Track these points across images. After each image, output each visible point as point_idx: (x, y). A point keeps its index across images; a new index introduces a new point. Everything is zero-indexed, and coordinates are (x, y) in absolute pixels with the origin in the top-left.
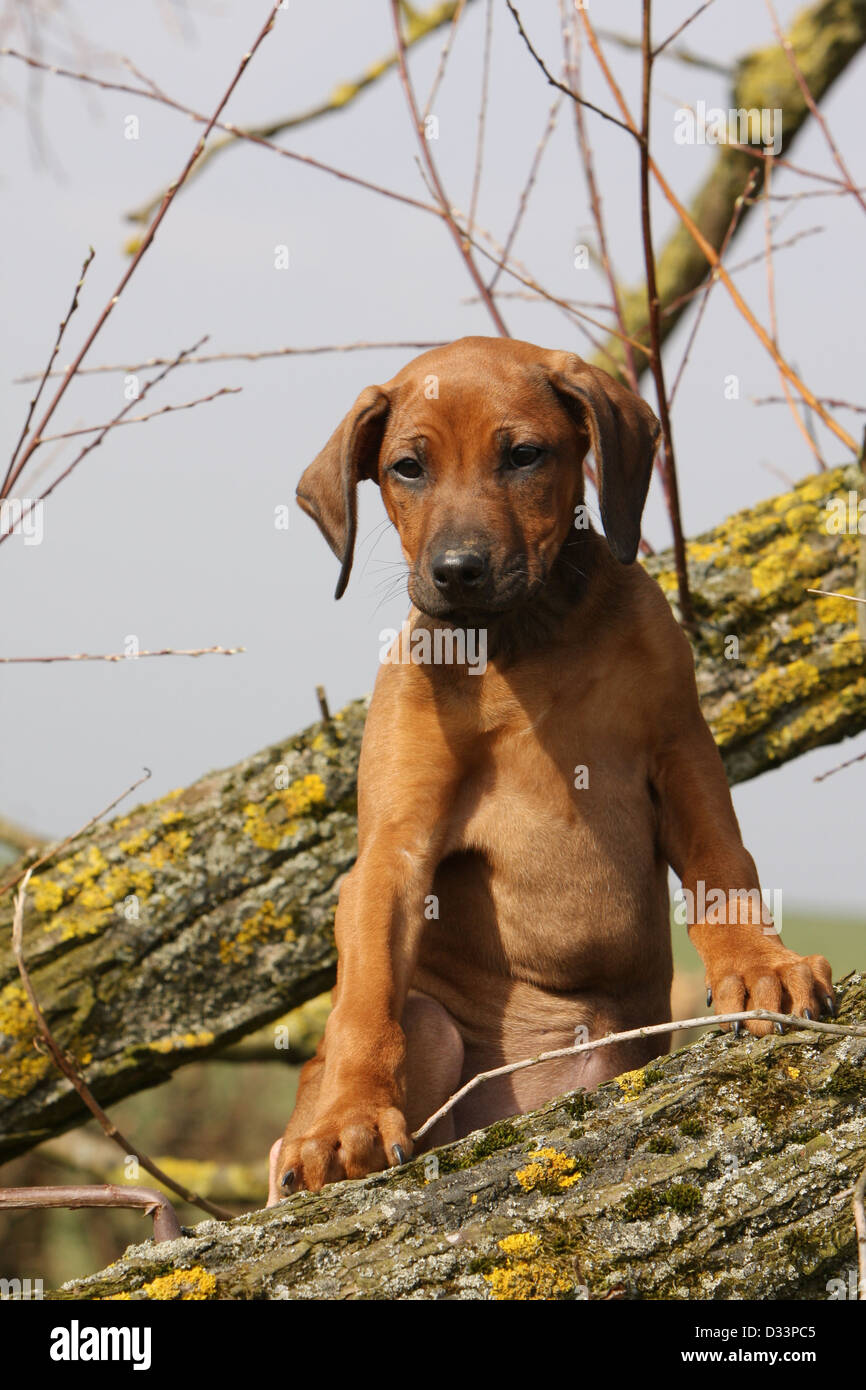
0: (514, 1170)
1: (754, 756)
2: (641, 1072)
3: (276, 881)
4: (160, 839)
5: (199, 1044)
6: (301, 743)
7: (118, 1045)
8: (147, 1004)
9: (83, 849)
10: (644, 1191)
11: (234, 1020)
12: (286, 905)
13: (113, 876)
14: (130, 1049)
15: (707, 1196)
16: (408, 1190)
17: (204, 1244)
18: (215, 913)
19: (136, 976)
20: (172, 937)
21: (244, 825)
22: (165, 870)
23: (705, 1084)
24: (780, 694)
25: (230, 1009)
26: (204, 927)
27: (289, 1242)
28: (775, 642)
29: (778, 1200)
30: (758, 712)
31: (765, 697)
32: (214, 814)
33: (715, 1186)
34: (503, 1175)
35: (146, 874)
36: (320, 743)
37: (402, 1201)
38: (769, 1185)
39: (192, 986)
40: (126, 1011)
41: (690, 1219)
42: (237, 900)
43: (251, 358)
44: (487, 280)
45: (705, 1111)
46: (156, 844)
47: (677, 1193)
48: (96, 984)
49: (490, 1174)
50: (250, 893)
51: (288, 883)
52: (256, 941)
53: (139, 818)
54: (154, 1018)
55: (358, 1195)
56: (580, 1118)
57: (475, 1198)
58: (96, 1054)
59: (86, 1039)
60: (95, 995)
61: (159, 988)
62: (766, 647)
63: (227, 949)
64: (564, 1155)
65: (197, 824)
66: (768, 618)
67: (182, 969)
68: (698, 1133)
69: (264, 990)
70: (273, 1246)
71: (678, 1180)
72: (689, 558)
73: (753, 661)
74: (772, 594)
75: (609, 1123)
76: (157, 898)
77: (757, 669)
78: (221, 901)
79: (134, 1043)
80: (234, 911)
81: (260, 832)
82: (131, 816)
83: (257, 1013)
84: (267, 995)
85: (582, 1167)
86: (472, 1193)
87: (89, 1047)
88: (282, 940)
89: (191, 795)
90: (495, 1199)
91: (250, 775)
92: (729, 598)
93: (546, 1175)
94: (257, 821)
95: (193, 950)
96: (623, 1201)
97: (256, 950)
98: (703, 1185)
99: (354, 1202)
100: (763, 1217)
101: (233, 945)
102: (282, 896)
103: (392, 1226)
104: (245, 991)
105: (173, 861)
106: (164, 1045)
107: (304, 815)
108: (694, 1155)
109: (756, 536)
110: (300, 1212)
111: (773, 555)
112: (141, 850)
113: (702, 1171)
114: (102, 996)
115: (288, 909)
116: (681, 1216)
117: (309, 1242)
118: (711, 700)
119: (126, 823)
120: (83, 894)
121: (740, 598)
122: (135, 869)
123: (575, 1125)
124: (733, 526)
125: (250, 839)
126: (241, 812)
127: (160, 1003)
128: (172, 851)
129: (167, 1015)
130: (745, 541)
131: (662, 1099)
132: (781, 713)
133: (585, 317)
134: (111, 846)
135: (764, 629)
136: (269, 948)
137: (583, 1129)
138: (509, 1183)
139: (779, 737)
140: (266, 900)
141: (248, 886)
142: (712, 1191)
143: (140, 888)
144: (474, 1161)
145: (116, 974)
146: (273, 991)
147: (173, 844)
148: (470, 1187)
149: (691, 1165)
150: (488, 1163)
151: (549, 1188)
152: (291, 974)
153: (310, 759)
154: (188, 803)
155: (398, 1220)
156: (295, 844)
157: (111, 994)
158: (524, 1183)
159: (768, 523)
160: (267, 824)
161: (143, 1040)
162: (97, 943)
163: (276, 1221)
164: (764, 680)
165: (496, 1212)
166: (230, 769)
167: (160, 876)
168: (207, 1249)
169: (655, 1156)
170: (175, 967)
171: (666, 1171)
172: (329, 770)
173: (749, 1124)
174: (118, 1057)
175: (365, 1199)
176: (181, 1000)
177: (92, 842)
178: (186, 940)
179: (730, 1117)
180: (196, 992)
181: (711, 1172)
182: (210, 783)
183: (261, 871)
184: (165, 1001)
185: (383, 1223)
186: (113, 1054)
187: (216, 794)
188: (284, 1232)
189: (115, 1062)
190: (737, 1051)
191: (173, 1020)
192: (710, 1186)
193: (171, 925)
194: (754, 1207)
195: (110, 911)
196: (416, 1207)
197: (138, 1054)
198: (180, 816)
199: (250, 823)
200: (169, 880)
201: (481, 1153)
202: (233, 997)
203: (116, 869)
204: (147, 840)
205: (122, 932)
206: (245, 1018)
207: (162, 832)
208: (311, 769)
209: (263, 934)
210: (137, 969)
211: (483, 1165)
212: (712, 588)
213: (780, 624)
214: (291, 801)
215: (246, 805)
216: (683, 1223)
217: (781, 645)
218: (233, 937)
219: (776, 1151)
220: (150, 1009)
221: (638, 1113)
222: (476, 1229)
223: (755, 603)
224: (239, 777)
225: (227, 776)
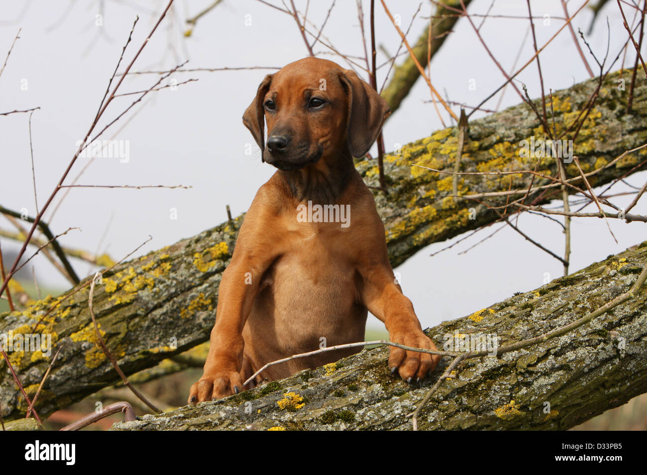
0: (277, 400)
1: (408, 244)
2: (335, 364)
3: (205, 285)
4: (159, 265)
5: (170, 350)
6: (220, 229)
7: (136, 349)
8: (149, 333)
9: (127, 268)
10: (330, 412)
11: (185, 341)
12: (209, 295)
13: (138, 279)
14: (141, 351)
15: (357, 415)
16: (232, 406)
17: (145, 423)
18: (179, 297)
19: (145, 321)
20: (160, 306)
21: (194, 261)
22: (160, 278)
23: (360, 369)
24: (420, 219)
25: (184, 337)
26: (174, 302)
27: (180, 425)
28: (419, 197)
29: (387, 419)
30: (410, 226)
31: (413, 220)
32: (181, 256)
33: (361, 412)
34: (272, 402)
35: (151, 279)
36: (227, 229)
37: (229, 411)
38: (384, 413)
39: (168, 327)
40: (141, 335)
41: (349, 425)
42: (189, 292)
43: (211, 70)
44: (311, 44)
45: (359, 381)
46: (157, 267)
47: (345, 413)
48: (128, 323)
49: (267, 401)
50: (194, 290)
51: (210, 286)
52: (196, 309)
53: (152, 257)
54: (151, 339)
55: (211, 407)
56: (307, 381)
57: (259, 411)
58: (127, 353)
59: (123, 346)
60: (128, 328)
61: (155, 326)
62: (415, 200)
63: (184, 312)
64: (298, 395)
65: (174, 260)
66: (417, 187)
67: (164, 319)
68: (355, 389)
69: (198, 330)
70: (173, 426)
71: (345, 409)
72: (385, 161)
73: (409, 205)
74: (419, 177)
75: (318, 384)
76: (156, 289)
77: (410, 208)
78: (182, 292)
79: (143, 349)
80: (188, 296)
81: (200, 265)
82: (148, 255)
83: (195, 339)
84: (200, 332)
85: (305, 401)
86: (258, 409)
87: (124, 349)
88: (207, 309)
89: (173, 248)
90: (268, 412)
91: (197, 241)
92: (401, 178)
93: (290, 403)
94: (199, 260)
95: (169, 311)
96: (321, 415)
97: (195, 313)
98: (356, 411)
99: (209, 410)
100: (380, 425)
101: (186, 310)
102: (208, 291)
103: (224, 420)
104: (190, 330)
105: (163, 275)
106: (155, 350)
107: (219, 258)
108: (353, 398)
109: (414, 153)
110: (186, 413)
111: (420, 161)
112: (150, 269)
113: (356, 405)
114: (130, 328)
115: (210, 297)
116: (345, 424)
117: (188, 425)
118: (391, 220)
119: (146, 258)
120: (125, 286)
121: (405, 178)
122: (147, 277)
123: (304, 383)
124: (405, 149)
125: (196, 267)
126: (193, 256)
127: (155, 333)
128: (163, 270)
129: (157, 338)
130: (409, 155)
131: (342, 375)
132: (419, 227)
133: (352, 62)
134: (138, 267)
135: (414, 192)
136: (201, 312)
137: (307, 385)
138: (274, 406)
139: (419, 237)
140: (201, 292)
141: (194, 287)
142: (359, 414)
143: (149, 285)
144: (261, 396)
145: (137, 320)
146: (202, 330)
147: (164, 267)
148: (258, 407)
149: (351, 402)
150: (266, 397)
151: (291, 408)
152: (210, 323)
153: (223, 235)
154: (171, 251)
155: (226, 418)
156: (214, 270)
157: (134, 328)
158: (281, 406)
159: (419, 148)
160: (203, 261)
161: (147, 348)
162: (129, 307)
163: (176, 416)
164: (413, 213)
165: (268, 417)
166: (190, 239)
167: (157, 280)
168: (145, 425)
169: (336, 398)
170: (162, 318)
171: (341, 404)
172: (230, 240)
173: (377, 387)
174: (136, 354)
175: (214, 409)
176: (163, 332)
177: (131, 265)
178: (167, 307)
179: (369, 384)
180: (170, 329)
181: (359, 406)
182: (181, 243)
183: (200, 280)
184: (157, 332)
185: (220, 419)
186: (134, 353)
187: (183, 248)
188: (179, 421)
189: (134, 356)
190: (375, 357)
191: (160, 340)
192: (359, 412)
193: (160, 301)
194: (376, 421)
195: (136, 294)
196: (234, 413)
197: (144, 353)
198: (167, 256)
199: (196, 261)
200: (161, 282)
201: (264, 393)
202: (185, 331)
203: (139, 277)
204: (153, 265)
205: (140, 302)
206: (189, 341)
207: (160, 262)
208: (223, 239)
209: (199, 307)
210: (145, 318)
211: (264, 398)
212: (394, 174)
213: (421, 190)
214: (213, 252)
215: (195, 253)
216: (346, 426)
217: (421, 199)
218: (186, 307)
219: (387, 399)
220: (150, 335)
221: (331, 380)
222: (258, 423)
223: (411, 181)
224: (193, 241)
225: (188, 241)
